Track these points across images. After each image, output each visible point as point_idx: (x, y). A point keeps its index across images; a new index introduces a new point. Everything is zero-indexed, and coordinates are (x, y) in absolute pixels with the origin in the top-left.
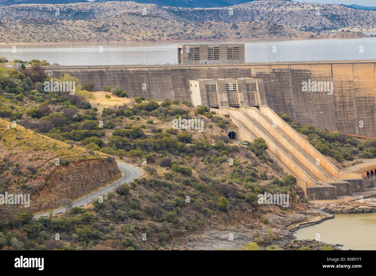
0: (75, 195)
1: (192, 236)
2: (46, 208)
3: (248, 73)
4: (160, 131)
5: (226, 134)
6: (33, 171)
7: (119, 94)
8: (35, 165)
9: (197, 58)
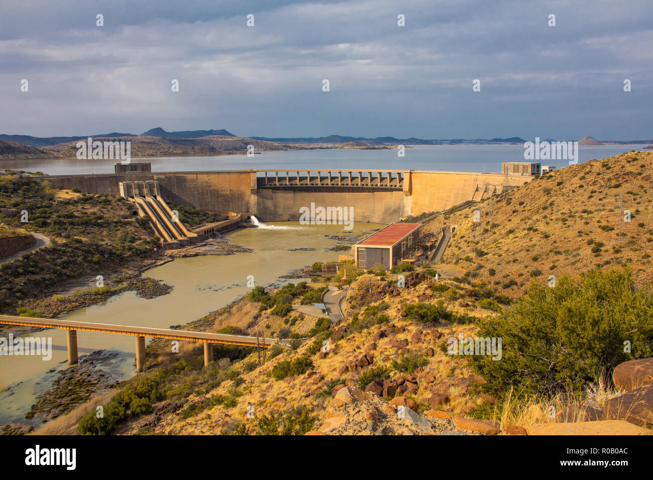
3: (152, 178)
4: (86, 213)
5: (128, 213)
7: (75, 191)
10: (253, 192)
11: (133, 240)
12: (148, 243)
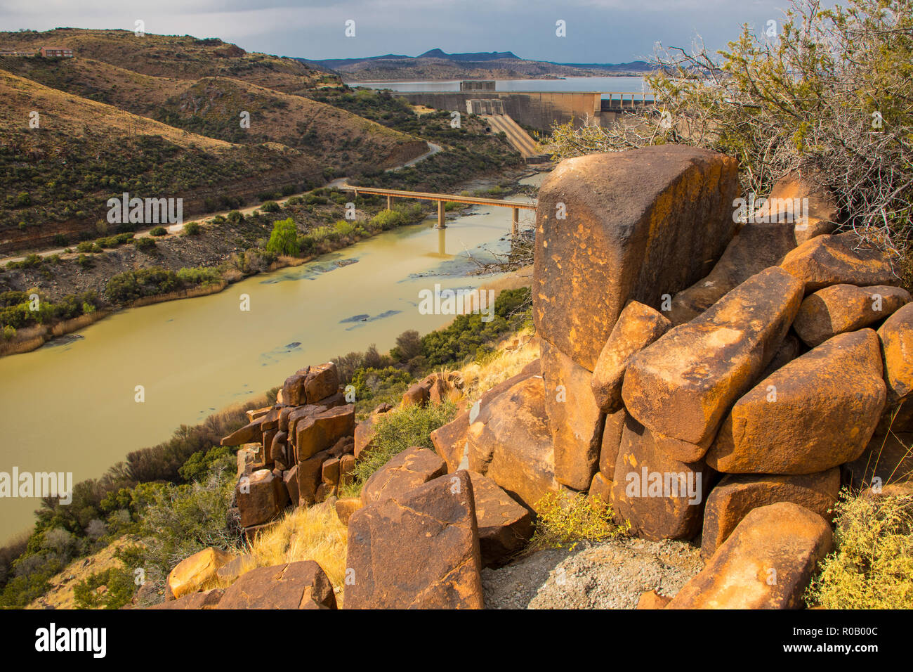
0: (406, 160)
1: (466, 182)
2: (391, 167)
3: (497, 97)
4: (450, 127)
5: (485, 129)
6: (385, 147)
7: (429, 107)
8: (385, 144)
9: (470, 88)
10: (596, 114)
11: (499, 152)
12: (513, 156)
